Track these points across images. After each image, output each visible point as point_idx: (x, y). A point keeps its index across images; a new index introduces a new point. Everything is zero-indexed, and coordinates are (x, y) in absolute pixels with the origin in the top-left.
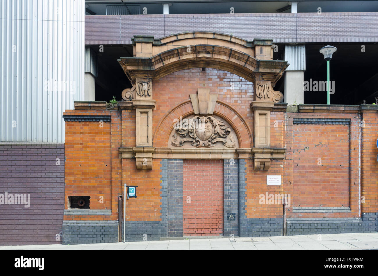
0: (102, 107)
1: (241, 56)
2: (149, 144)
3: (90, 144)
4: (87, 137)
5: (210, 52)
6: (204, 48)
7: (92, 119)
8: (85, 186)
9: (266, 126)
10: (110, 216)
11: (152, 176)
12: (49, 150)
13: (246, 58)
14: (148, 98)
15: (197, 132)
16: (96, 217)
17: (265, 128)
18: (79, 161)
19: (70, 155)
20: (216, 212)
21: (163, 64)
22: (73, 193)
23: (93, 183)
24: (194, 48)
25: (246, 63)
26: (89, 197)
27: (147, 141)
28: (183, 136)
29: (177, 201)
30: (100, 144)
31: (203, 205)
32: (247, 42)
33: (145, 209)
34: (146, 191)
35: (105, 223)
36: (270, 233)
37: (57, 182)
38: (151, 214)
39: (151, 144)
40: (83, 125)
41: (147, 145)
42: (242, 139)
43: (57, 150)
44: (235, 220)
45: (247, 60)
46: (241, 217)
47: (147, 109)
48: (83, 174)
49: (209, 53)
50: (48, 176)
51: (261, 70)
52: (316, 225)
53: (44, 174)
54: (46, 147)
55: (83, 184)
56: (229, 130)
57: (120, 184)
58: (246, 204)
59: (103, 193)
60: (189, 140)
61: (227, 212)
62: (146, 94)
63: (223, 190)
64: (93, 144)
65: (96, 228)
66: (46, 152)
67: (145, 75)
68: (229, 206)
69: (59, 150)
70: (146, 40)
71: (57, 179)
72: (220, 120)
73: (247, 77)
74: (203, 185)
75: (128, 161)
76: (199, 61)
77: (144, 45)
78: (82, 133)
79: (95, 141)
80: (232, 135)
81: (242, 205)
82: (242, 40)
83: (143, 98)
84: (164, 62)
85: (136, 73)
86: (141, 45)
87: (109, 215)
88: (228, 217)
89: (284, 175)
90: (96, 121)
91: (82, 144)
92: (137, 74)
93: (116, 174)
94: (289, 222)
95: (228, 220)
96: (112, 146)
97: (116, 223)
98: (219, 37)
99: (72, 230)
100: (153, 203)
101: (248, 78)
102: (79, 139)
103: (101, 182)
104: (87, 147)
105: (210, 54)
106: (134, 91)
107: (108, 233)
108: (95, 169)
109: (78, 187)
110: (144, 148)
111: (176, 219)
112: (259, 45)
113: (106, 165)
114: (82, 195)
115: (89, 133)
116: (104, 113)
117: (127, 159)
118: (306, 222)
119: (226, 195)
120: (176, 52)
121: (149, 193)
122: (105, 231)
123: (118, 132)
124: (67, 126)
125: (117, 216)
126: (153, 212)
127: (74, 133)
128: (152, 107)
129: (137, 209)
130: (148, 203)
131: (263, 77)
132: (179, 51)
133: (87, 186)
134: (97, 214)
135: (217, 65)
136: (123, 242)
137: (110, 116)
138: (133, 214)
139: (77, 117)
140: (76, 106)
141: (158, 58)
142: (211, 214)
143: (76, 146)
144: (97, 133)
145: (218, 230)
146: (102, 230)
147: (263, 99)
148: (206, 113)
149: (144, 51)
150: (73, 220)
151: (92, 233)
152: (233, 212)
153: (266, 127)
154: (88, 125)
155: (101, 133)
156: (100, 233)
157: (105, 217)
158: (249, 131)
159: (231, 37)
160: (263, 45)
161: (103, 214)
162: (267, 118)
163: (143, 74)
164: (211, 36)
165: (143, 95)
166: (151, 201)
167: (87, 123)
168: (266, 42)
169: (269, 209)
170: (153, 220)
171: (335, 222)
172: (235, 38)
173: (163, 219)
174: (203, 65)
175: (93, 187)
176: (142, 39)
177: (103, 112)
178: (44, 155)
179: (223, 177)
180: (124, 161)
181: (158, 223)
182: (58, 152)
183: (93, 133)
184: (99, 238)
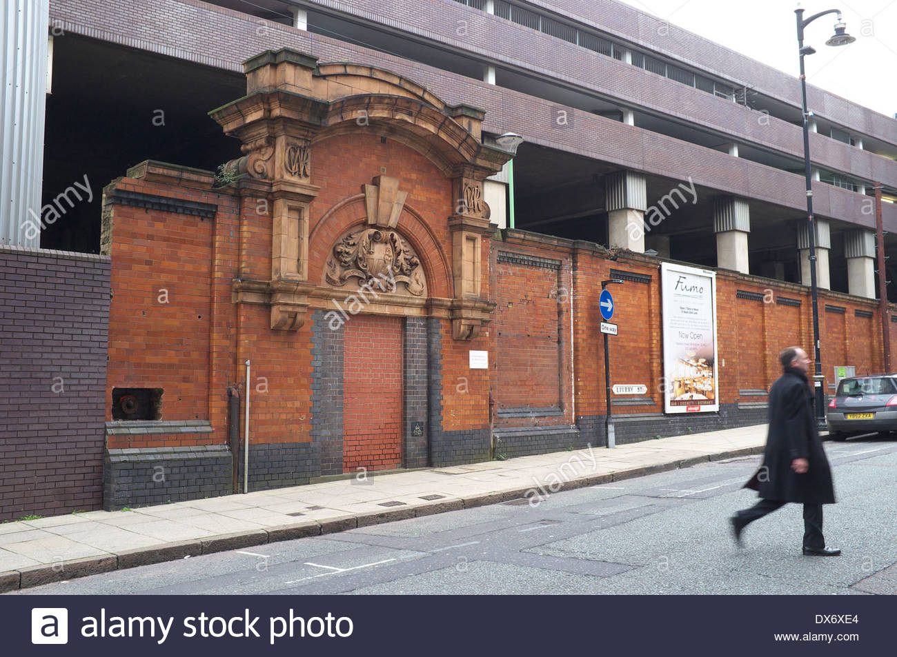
0: (206, 183)
1: (457, 131)
2: (303, 277)
3: (166, 264)
4: (161, 248)
5: (414, 114)
6: (407, 105)
7: (176, 208)
8: (153, 365)
9: (474, 260)
10: (211, 436)
11: (297, 345)
12: (74, 270)
13: (464, 137)
14: (305, 181)
15: (372, 261)
16: (180, 438)
17: (472, 264)
18: (143, 302)
19: (123, 286)
20: (390, 420)
21: (342, 118)
22: (125, 380)
23: (172, 356)
24: (394, 100)
25: (460, 145)
26: (160, 392)
27: (296, 270)
28: (345, 266)
29: (334, 398)
30: (188, 267)
31: (371, 406)
32: (446, 106)
33: (284, 417)
34: (286, 377)
35: (202, 451)
36: (474, 457)
37: (90, 353)
38: (294, 427)
39: (305, 276)
40: (154, 219)
41: (298, 277)
42: (435, 281)
43: (93, 271)
44: (422, 435)
45: (465, 140)
46: (435, 428)
47: (302, 203)
48: (149, 334)
49: (410, 114)
50: (70, 336)
51: (479, 162)
52: (529, 438)
53: (60, 331)
54: (67, 263)
55: (150, 359)
56: (416, 259)
57: (231, 361)
58: (442, 403)
59: (192, 382)
60: (357, 275)
61: (411, 419)
62: (302, 173)
63: (405, 377)
64: (174, 265)
65: (187, 463)
66: (67, 275)
67: (302, 132)
68: (414, 408)
69: (99, 272)
70: (304, 63)
71: (91, 344)
72: (403, 241)
73: (446, 167)
74: (371, 366)
75: (254, 310)
76: (381, 123)
77: (300, 71)
78: (150, 237)
79: (178, 259)
80: (419, 273)
81: (435, 406)
82: (438, 100)
83: (295, 179)
84: (344, 115)
85: (290, 125)
86: (295, 70)
87: (208, 433)
88: (413, 429)
89: (491, 351)
90: (184, 213)
91: (148, 263)
92: (290, 127)
93: (224, 339)
94: (498, 436)
95: (413, 435)
96: (218, 274)
97: (225, 450)
98: (407, 86)
99: (133, 473)
100: (297, 404)
101: (447, 169)
102: (144, 249)
103: (187, 354)
104: (163, 271)
105: (412, 116)
106: (269, 161)
107: (212, 475)
108: (175, 323)
109: (138, 365)
110: (298, 285)
111: (332, 436)
112: (466, 116)
113: (199, 317)
114: (146, 386)
115: (166, 239)
116: (204, 198)
117: (251, 304)
118: (518, 434)
119: (411, 387)
120: (367, 101)
121: (291, 381)
122: (207, 469)
123: (231, 244)
124: (119, 216)
125: (224, 433)
126: (298, 422)
127: (134, 235)
128: (309, 199)
129: (268, 417)
130: (289, 404)
131: (475, 174)
132: (372, 100)
133: (155, 364)
134: (183, 430)
135: (406, 137)
136: (244, 493)
137: (216, 207)
138: (262, 429)
139: (146, 199)
140: (150, 173)
141: (338, 106)
142: (383, 426)
143: (136, 267)
144: (183, 242)
145: (393, 456)
146: (200, 469)
147: (472, 212)
148: (387, 225)
149: (299, 84)
150: (130, 447)
151: (177, 477)
152: (420, 420)
153: (474, 263)
154: (163, 220)
155: (192, 243)
156: (196, 476)
157: (200, 438)
158: (447, 268)
159: (425, 91)
160: (473, 118)
161: (193, 429)
162: (476, 246)
163: (301, 129)
164: (396, 81)
165: (295, 173)
166: (293, 399)
167: (164, 215)
168: (477, 114)
169: (473, 412)
170: (297, 440)
171: (551, 433)
172: (430, 94)
173: (314, 436)
174: (385, 131)
175: (171, 366)
176: (298, 58)
177: (204, 194)
178: (62, 281)
179: (405, 351)
180: (243, 311)
181: (306, 446)
182: (96, 278)
183: (175, 240)
184: (193, 489)
